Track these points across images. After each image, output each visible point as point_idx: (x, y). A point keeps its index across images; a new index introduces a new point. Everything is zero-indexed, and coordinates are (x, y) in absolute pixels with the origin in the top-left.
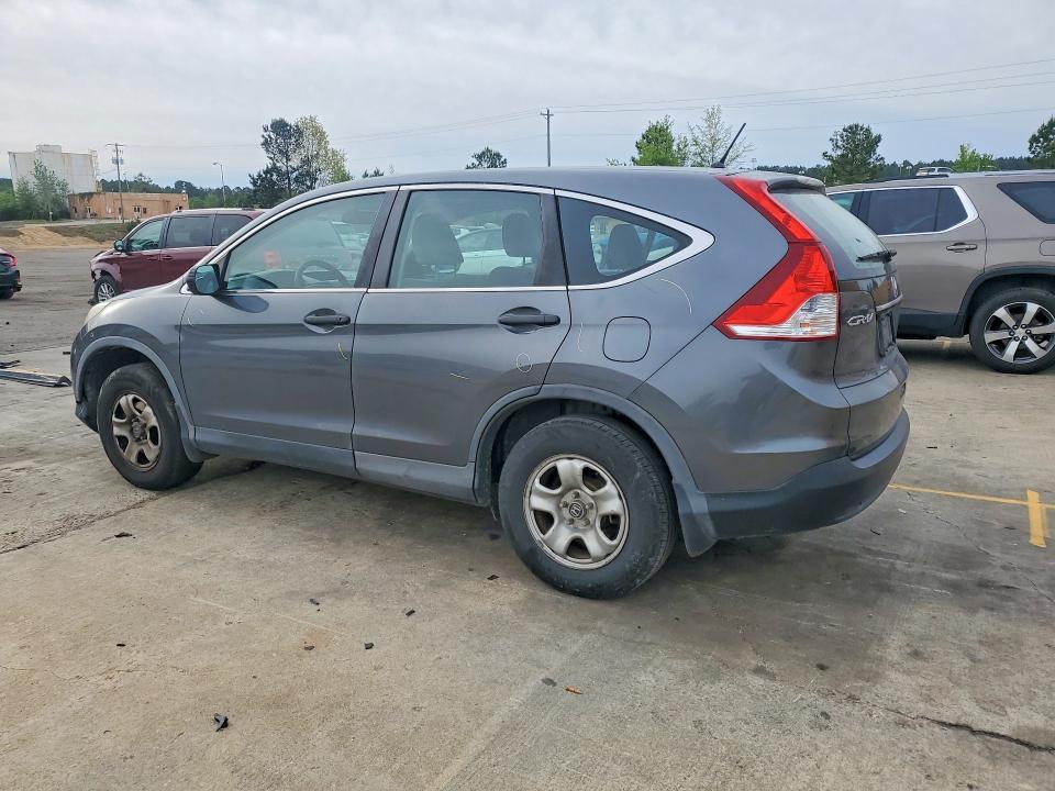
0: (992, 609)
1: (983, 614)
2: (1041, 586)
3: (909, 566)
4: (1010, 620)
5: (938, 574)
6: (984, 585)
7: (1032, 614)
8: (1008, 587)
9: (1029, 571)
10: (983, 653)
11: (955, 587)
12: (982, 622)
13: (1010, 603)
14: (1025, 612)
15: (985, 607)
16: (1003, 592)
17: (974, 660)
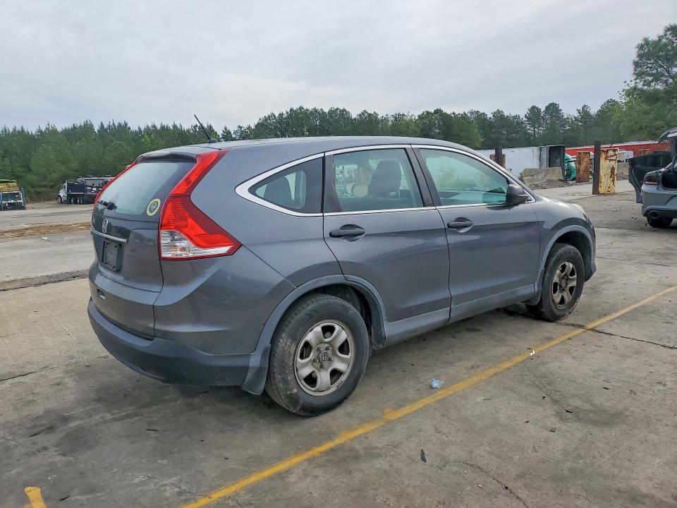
0: (37, 417)
1: (41, 412)
2: (16, 447)
3: (103, 418)
4: (25, 417)
5: (82, 422)
6: (51, 429)
7: (15, 426)
8: (35, 435)
9: (28, 454)
10: (31, 398)
11: (66, 420)
12: (39, 409)
13: (30, 425)
14: (19, 425)
15: (42, 416)
16: (36, 430)
17: (33, 393)
